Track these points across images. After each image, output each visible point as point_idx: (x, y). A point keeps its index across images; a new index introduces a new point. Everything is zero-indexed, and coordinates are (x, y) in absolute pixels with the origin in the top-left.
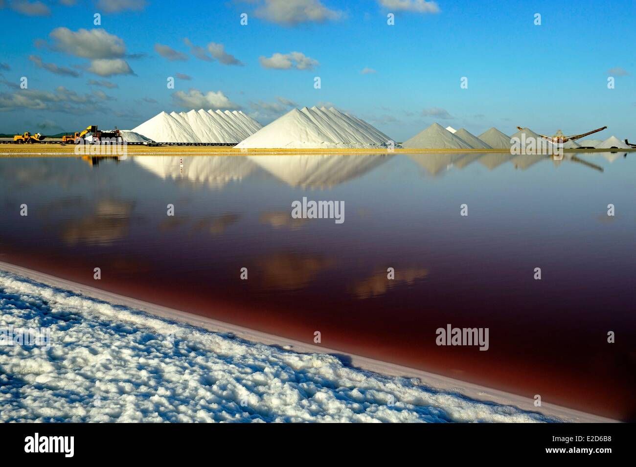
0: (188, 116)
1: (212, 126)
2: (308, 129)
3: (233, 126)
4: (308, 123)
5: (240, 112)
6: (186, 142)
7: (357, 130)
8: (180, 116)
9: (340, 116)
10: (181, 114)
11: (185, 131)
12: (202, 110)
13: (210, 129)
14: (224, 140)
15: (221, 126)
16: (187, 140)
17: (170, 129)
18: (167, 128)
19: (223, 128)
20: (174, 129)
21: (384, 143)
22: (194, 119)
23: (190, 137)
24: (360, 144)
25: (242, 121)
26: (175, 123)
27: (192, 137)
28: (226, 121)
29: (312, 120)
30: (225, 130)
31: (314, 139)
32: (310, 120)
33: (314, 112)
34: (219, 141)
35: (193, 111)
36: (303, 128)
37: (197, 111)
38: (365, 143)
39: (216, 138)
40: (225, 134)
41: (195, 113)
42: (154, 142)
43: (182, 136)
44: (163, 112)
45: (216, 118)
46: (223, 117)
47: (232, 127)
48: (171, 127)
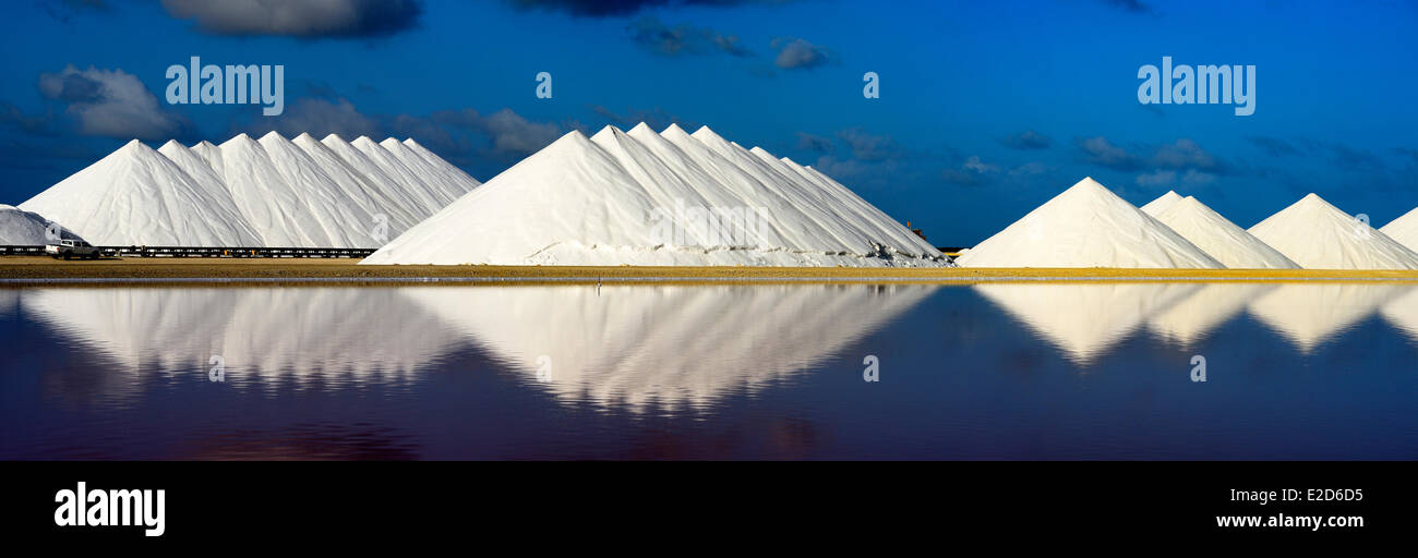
0: (224, 156)
1: (304, 189)
2: (610, 202)
3: (378, 191)
4: (612, 182)
5: (410, 142)
6: (207, 243)
7: (787, 205)
8: (195, 155)
9: (729, 158)
10: (199, 147)
11: (207, 205)
12: (273, 135)
13: (297, 200)
14: (344, 237)
15: (336, 188)
16: (214, 236)
17: (155, 201)
18: (143, 198)
19: (342, 195)
20: (169, 202)
21: (882, 248)
22: (244, 165)
23: (223, 228)
24: (791, 251)
25: (412, 174)
26: (177, 181)
27: (231, 227)
28: (357, 174)
29: (629, 169)
30: (350, 204)
31: (628, 233)
32: (623, 172)
33: (639, 143)
34: (326, 239)
35: (241, 138)
36: (593, 198)
37: (255, 135)
38: (809, 248)
39: (316, 229)
40: (348, 215)
41: (248, 146)
42: (86, 244)
43: (195, 223)
44: (136, 141)
45: (321, 164)
46: (348, 159)
47: (375, 195)
48: (158, 193)
